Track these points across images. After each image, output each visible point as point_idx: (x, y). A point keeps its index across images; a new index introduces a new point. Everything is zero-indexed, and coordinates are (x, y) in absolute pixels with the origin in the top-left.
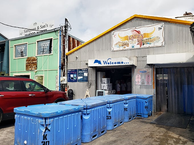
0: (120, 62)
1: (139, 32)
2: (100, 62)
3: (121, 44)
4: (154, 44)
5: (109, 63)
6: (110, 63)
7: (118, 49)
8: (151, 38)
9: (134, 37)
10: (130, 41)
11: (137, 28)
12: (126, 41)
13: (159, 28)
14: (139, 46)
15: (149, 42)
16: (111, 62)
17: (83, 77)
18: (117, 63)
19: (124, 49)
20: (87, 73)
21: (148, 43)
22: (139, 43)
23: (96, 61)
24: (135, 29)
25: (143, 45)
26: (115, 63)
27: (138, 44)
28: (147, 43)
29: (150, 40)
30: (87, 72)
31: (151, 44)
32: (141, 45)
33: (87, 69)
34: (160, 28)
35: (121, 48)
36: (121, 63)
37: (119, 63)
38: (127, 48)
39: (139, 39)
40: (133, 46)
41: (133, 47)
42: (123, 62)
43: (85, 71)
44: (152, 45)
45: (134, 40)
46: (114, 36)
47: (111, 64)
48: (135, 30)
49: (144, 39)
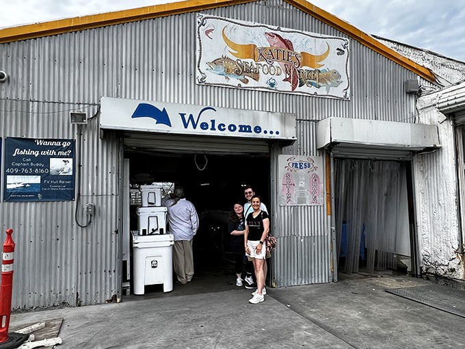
0: (249, 127)
1: (288, 44)
2: (162, 117)
3: (233, 67)
4: (328, 90)
5: (207, 125)
6: (210, 126)
7: (221, 80)
8: (319, 71)
9: (275, 54)
10: (263, 63)
11: (282, 29)
12: (250, 61)
13: (338, 49)
14: (288, 87)
15: (315, 82)
16: (213, 122)
17: (45, 177)
18: (238, 128)
19: (243, 85)
20: (71, 160)
21: (312, 84)
22: (288, 76)
23: (144, 110)
24: (278, 33)
25: (300, 86)
26: (232, 128)
27: (286, 80)
28: (309, 83)
29: (316, 75)
30: (72, 156)
31: (319, 87)
32: (296, 85)
33: (73, 142)
34: (341, 50)
35: (234, 81)
36: (252, 129)
37: (245, 131)
38: (252, 83)
39: (288, 63)
40: (272, 81)
41: (272, 85)
42: (260, 129)
43: (57, 149)
44: (322, 91)
45: (276, 64)
46: (207, 32)
47: (213, 129)
48: (277, 35)
49: (304, 68)
